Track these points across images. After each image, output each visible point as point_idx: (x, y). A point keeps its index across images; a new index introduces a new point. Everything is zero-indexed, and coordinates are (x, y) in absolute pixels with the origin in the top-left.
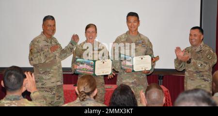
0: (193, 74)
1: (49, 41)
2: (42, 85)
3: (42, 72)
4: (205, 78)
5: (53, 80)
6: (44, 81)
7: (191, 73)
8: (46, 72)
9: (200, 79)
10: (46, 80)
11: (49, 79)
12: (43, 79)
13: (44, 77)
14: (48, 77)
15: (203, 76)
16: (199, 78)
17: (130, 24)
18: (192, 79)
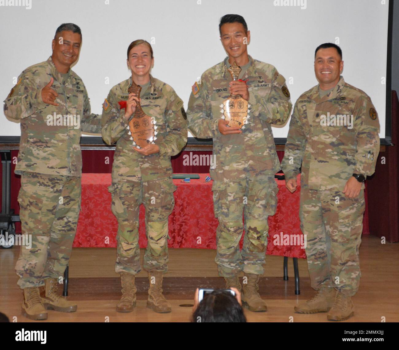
0: (323, 149)
1: (61, 79)
2: (28, 166)
3: (31, 140)
4: (348, 157)
5: (54, 162)
6: (34, 160)
7: (320, 146)
8: (40, 141)
9: (338, 160)
10: (38, 158)
11: (45, 158)
12: (32, 155)
13: (35, 151)
14: (42, 154)
15: (344, 153)
16: (336, 158)
17: (227, 42)
18: (320, 159)
